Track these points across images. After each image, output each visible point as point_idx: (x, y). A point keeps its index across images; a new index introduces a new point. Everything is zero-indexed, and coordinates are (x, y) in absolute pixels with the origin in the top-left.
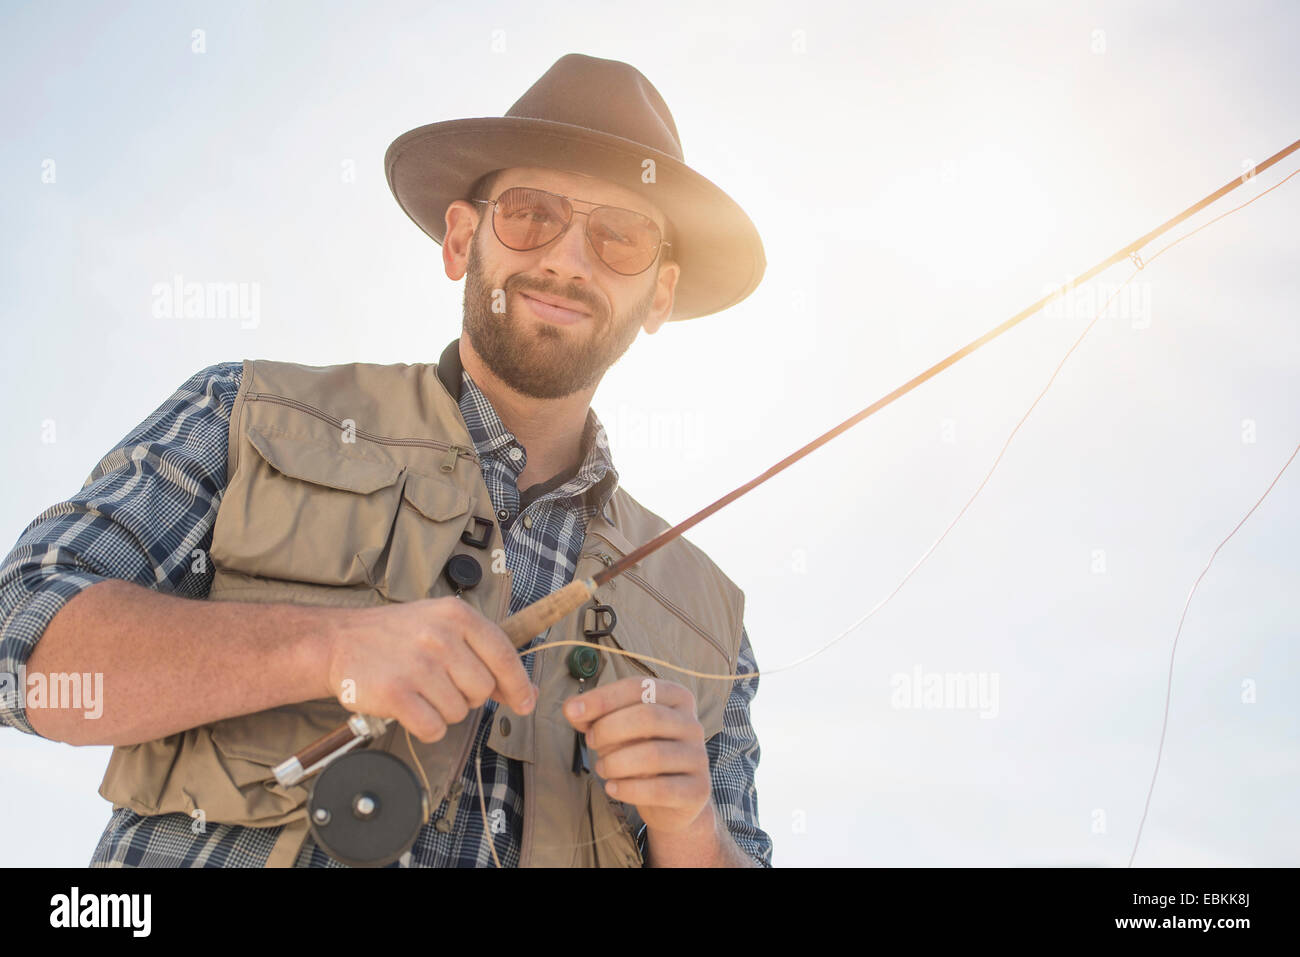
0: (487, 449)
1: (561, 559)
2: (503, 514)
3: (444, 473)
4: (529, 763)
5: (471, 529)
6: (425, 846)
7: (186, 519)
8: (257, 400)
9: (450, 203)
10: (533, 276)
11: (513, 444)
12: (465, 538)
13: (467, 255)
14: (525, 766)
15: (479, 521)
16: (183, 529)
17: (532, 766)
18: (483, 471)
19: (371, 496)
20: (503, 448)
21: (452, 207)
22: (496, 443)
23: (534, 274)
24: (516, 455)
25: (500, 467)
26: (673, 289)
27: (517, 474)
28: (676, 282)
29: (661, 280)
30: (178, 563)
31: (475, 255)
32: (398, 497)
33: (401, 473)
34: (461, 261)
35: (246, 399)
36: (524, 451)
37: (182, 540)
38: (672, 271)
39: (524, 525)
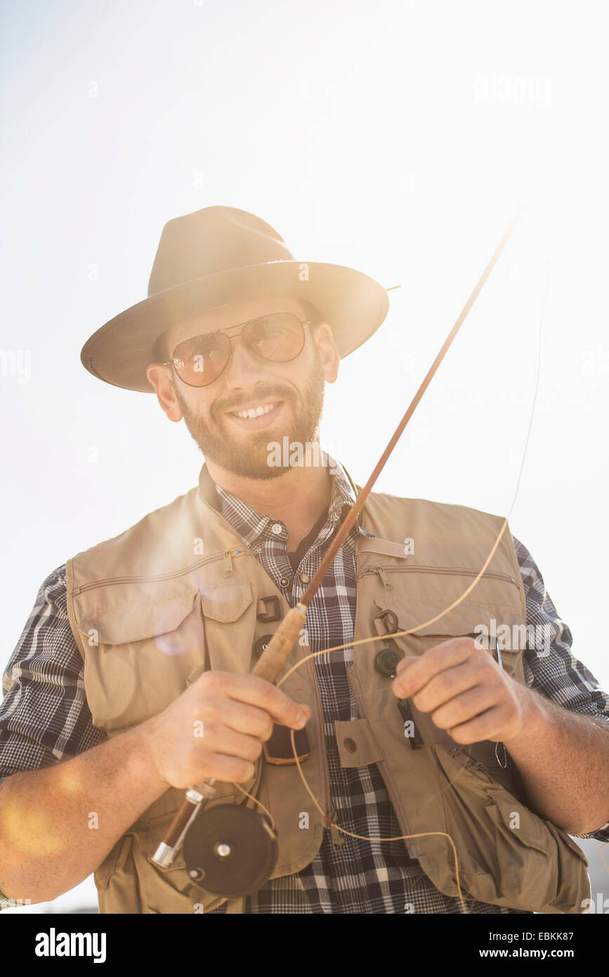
0: (253, 538)
1: (341, 591)
2: (284, 582)
3: (229, 577)
4: (380, 762)
5: (263, 610)
6: (334, 863)
7: (63, 704)
8: (81, 592)
9: (146, 370)
10: (227, 397)
11: (271, 523)
12: (261, 618)
13: (176, 400)
14: (379, 765)
15: (267, 600)
16: (63, 712)
17: (383, 763)
18: (257, 556)
19: (180, 628)
20: (265, 530)
21: (148, 371)
22: (258, 530)
23: (226, 395)
24: (277, 529)
25: (270, 545)
26: (332, 340)
27: (285, 542)
28: (331, 334)
29: (320, 340)
30: (68, 739)
31: (181, 400)
32: (200, 618)
33: (196, 597)
34: (174, 406)
35: (74, 595)
36: (282, 524)
37: (66, 720)
38: (324, 328)
39: (303, 583)
